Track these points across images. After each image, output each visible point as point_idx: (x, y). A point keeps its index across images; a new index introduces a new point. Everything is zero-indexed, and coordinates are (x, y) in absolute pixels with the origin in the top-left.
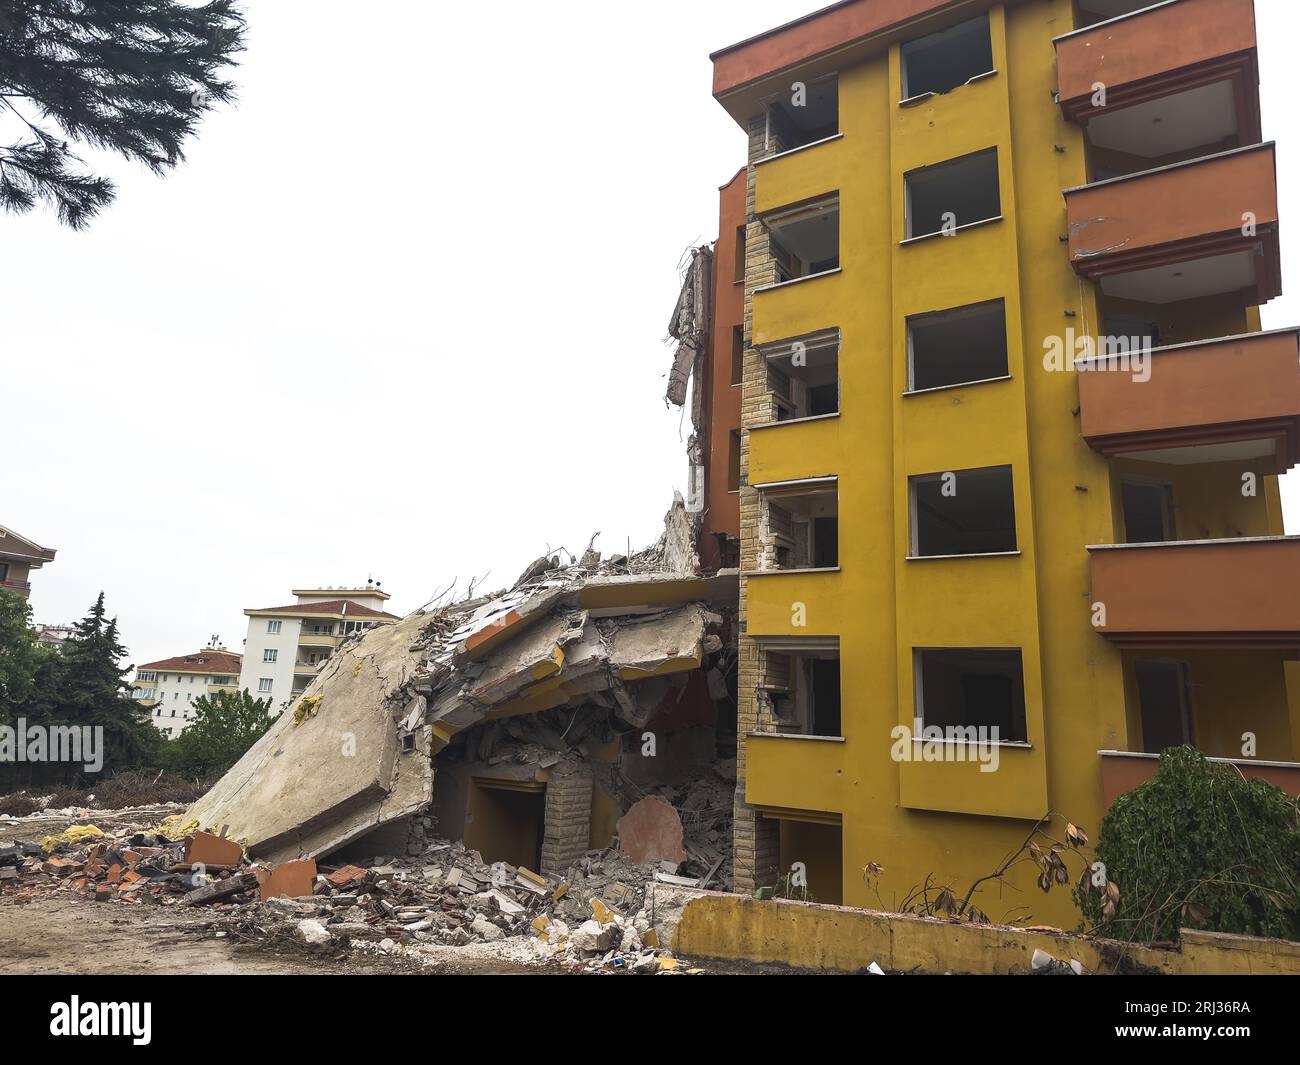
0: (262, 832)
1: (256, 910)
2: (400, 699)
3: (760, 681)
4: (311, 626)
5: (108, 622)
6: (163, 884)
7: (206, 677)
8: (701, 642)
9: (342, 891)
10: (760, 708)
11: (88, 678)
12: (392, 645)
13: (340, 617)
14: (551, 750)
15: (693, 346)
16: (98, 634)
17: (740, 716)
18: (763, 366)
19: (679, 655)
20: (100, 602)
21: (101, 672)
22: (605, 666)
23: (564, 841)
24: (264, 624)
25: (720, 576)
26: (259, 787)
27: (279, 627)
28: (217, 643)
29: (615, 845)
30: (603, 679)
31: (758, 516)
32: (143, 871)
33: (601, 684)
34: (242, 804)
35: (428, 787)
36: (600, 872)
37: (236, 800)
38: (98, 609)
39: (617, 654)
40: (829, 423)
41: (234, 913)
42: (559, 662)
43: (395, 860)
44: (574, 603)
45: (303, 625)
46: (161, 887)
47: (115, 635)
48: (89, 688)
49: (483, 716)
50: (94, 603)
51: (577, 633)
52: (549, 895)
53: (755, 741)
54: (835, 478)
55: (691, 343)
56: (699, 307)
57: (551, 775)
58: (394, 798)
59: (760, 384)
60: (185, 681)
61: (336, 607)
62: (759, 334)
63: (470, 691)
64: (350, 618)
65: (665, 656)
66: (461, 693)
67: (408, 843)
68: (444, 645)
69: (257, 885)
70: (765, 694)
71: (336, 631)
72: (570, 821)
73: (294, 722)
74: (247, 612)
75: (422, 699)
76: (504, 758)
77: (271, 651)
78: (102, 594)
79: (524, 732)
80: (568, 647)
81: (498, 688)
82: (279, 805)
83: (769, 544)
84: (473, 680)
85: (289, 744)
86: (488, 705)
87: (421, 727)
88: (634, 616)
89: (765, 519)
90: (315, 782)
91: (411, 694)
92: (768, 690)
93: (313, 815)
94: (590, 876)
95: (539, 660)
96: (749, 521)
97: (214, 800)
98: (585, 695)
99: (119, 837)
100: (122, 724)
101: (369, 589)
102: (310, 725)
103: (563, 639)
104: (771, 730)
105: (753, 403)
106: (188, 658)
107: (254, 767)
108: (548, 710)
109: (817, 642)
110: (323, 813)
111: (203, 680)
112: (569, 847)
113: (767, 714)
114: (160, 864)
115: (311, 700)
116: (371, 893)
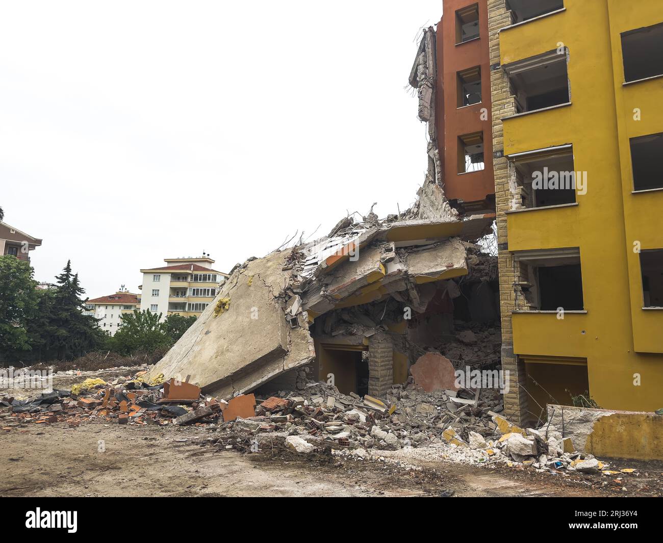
0: (208, 378)
1: (231, 427)
2: (285, 297)
3: (516, 280)
4: (176, 277)
5: (73, 276)
6: (157, 412)
7: (120, 306)
8: (467, 259)
9: (272, 413)
10: (516, 296)
11: (66, 305)
12: (269, 268)
13: (191, 272)
14: (368, 328)
15: (430, 86)
16: (69, 282)
17: (502, 302)
18: (506, 79)
19: (455, 267)
20: (69, 265)
21: (72, 301)
22: (406, 276)
23: (382, 379)
24: (152, 276)
25: (472, 220)
26: (200, 352)
27: (159, 279)
28: (124, 288)
29: (411, 381)
30: (403, 284)
31: (508, 177)
32: (142, 404)
33: (402, 287)
34: (190, 363)
35: (312, 348)
36: (407, 397)
37: (185, 361)
38: (68, 269)
39: (411, 269)
40: (563, 110)
41: (218, 430)
42: (383, 272)
43: (292, 393)
44: (384, 239)
45: (172, 276)
46: (156, 413)
47: (78, 283)
48: (67, 310)
49: (334, 306)
50: (66, 266)
51: (392, 254)
52: (387, 411)
53: (518, 316)
54: (570, 145)
55: (429, 84)
56: (430, 63)
57: (371, 341)
58: (292, 355)
59: (505, 92)
60: (110, 308)
61: (188, 267)
62: (505, 58)
63: (327, 291)
64: (196, 272)
65: (445, 268)
66: (322, 293)
67: (297, 382)
68: (303, 267)
69: (221, 411)
70: (520, 288)
71: (189, 279)
72: (383, 368)
73: (214, 314)
74: (142, 271)
75: (297, 297)
76: (341, 332)
77: (156, 290)
78: (69, 261)
79: (350, 317)
80: (386, 263)
81: (344, 289)
82: (215, 363)
83: (517, 194)
84: (327, 285)
85: (214, 326)
86: (337, 300)
87: (301, 313)
88: (417, 246)
89: (513, 178)
90: (237, 348)
91: (291, 294)
92: (521, 285)
93: (240, 367)
94: (402, 400)
95: (371, 271)
96: (501, 180)
97: (170, 361)
98: (389, 294)
99: (115, 384)
100: (85, 328)
101: (204, 258)
102: (226, 315)
103: (384, 259)
104: (526, 309)
105: (499, 105)
106: (110, 297)
107: (193, 341)
108: (362, 305)
109: (561, 252)
110: (247, 366)
111: (118, 307)
112: (384, 383)
113: (522, 299)
114: (151, 399)
115: (224, 301)
116: (292, 413)
